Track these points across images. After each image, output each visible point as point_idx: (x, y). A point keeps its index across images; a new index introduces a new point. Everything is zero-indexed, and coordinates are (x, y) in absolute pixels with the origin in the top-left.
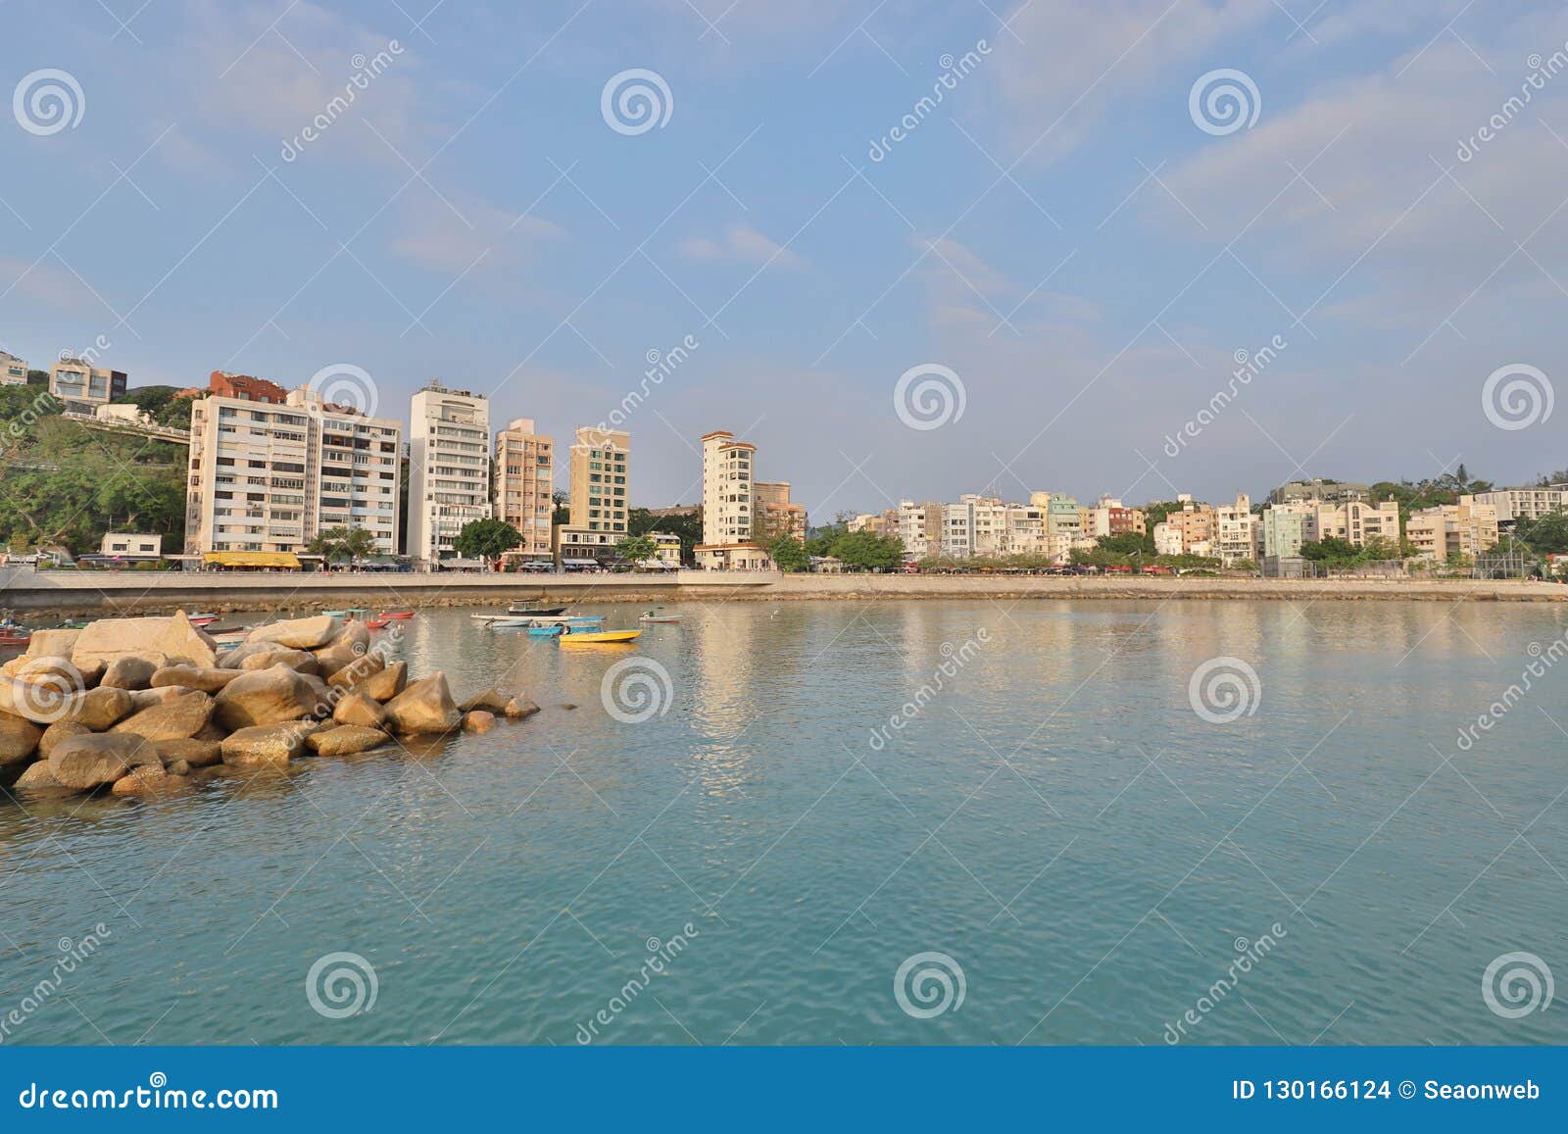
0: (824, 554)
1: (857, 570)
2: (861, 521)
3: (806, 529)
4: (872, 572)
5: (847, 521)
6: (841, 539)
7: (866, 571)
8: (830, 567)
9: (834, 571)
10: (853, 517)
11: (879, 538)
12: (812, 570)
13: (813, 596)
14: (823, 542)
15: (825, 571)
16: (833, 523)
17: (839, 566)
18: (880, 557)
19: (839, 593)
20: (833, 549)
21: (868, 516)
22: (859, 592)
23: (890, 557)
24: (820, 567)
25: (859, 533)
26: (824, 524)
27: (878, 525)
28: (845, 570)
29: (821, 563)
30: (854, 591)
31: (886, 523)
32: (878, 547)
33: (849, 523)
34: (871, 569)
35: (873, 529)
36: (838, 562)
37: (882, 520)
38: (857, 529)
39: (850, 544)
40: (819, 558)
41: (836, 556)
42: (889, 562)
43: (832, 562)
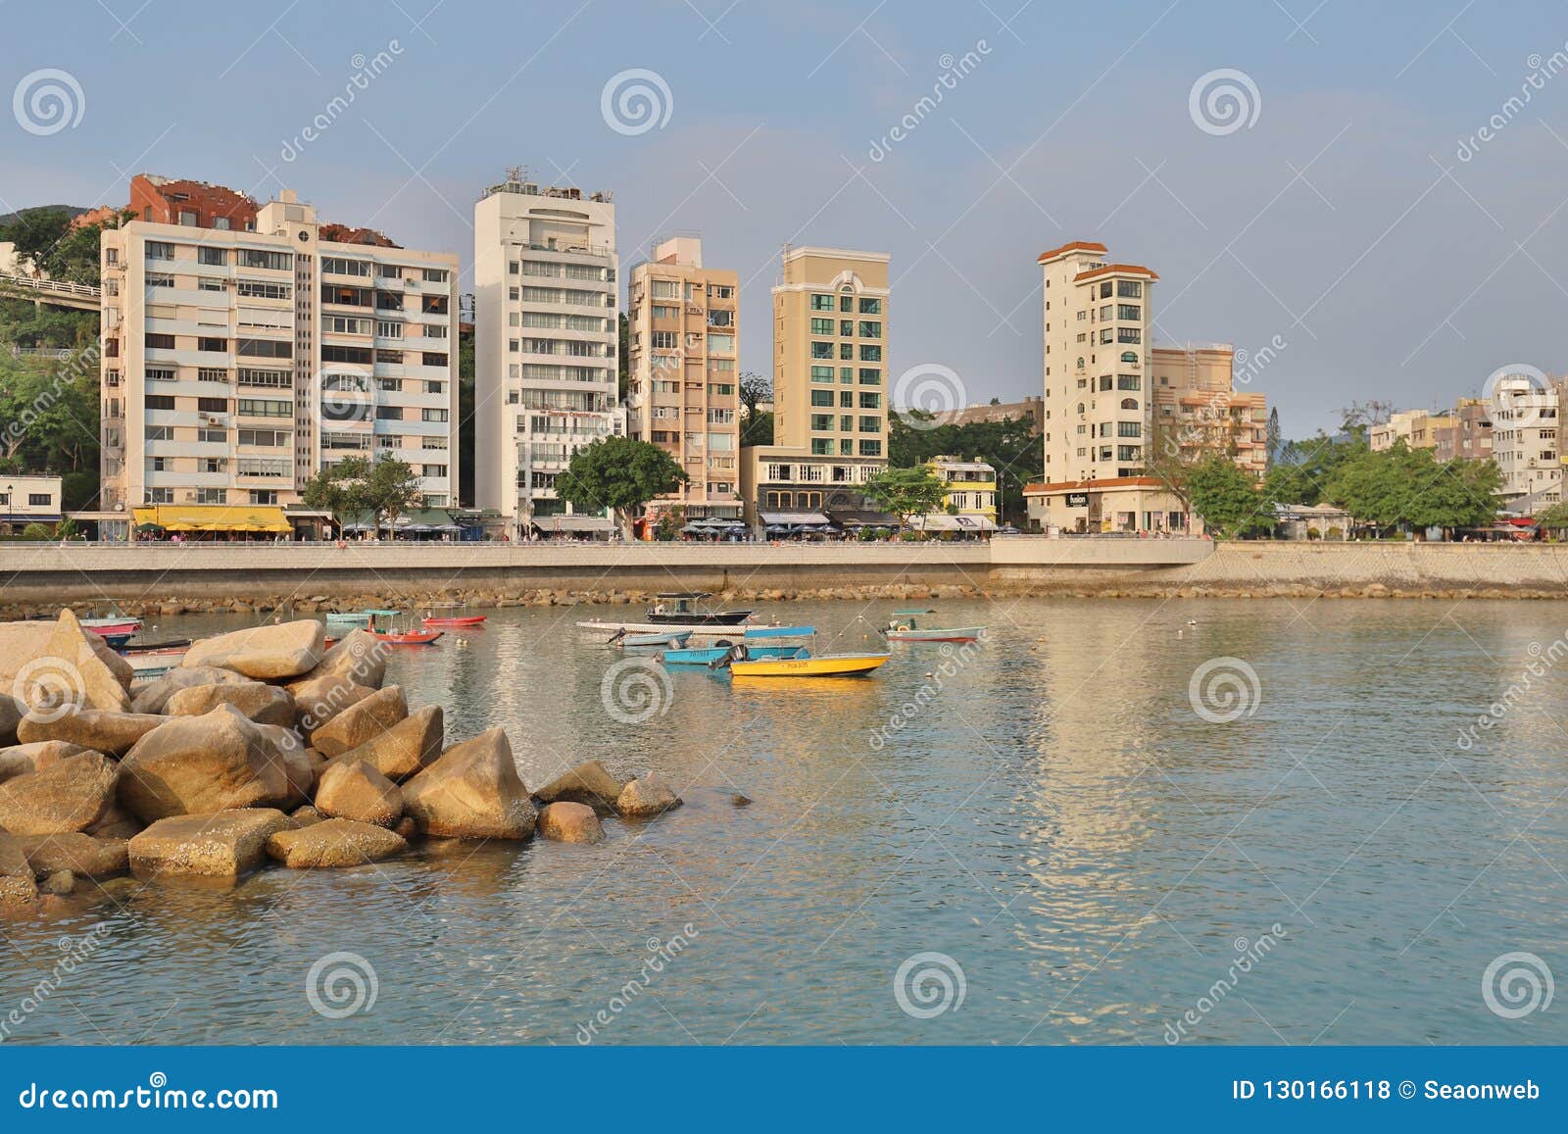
0: (1310, 497)
1: (1388, 533)
2: (1401, 424)
3: (1272, 445)
4: (1424, 538)
5: (1364, 427)
6: (1352, 465)
7: (1410, 535)
8: (1323, 526)
9: (1334, 535)
10: (1381, 416)
11: (1440, 461)
12: (1281, 533)
13: (1279, 590)
14: (1311, 474)
15: (1312, 535)
16: (1333, 432)
17: (1344, 525)
18: (1441, 504)
19: (1345, 584)
20: (1326, 490)
21: (1417, 414)
22: (1391, 583)
23: (1468, 503)
24: (1300, 528)
25: (1392, 452)
26: (1313, 435)
27: (1443, 434)
28: (1359, 533)
29: (1303, 518)
30: (1378, 580)
31: (1461, 428)
32: (1436, 483)
33: (1373, 430)
34: (1420, 531)
35: (1429, 442)
36: (1342, 515)
37: (1452, 422)
38: (1389, 444)
39: (1371, 475)
40: (1300, 509)
41: (1339, 504)
42: (1464, 516)
43: (1329, 517)
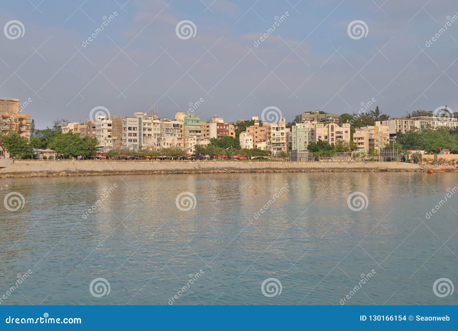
0: (44, 147)
1: (67, 157)
2: (71, 126)
3: (33, 130)
4: (77, 159)
5: (60, 127)
6: (57, 137)
7: (73, 158)
8: (48, 156)
9: (51, 158)
10: (65, 123)
11: (82, 137)
12: (35, 157)
13: (35, 174)
14: (44, 140)
15: (45, 158)
16: (51, 128)
17: (54, 155)
18: (82, 149)
19: (54, 172)
20: (50, 144)
21: (75, 123)
22: (68, 172)
23: (89, 149)
24: (41, 156)
25: (68, 134)
26: (45, 128)
27: (82, 130)
28: (58, 157)
29: (42, 153)
30: (64, 171)
31: (87, 128)
32: (81, 143)
33: (63, 128)
34: (76, 157)
35: (79, 132)
36: (53, 152)
37: (85, 126)
38: (67, 132)
39: (62, 140)
40: (41, 150)
41: (52, 149)
42: (88, 153)
43: (50, 153)
